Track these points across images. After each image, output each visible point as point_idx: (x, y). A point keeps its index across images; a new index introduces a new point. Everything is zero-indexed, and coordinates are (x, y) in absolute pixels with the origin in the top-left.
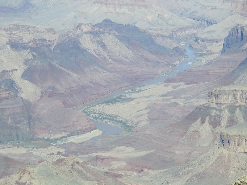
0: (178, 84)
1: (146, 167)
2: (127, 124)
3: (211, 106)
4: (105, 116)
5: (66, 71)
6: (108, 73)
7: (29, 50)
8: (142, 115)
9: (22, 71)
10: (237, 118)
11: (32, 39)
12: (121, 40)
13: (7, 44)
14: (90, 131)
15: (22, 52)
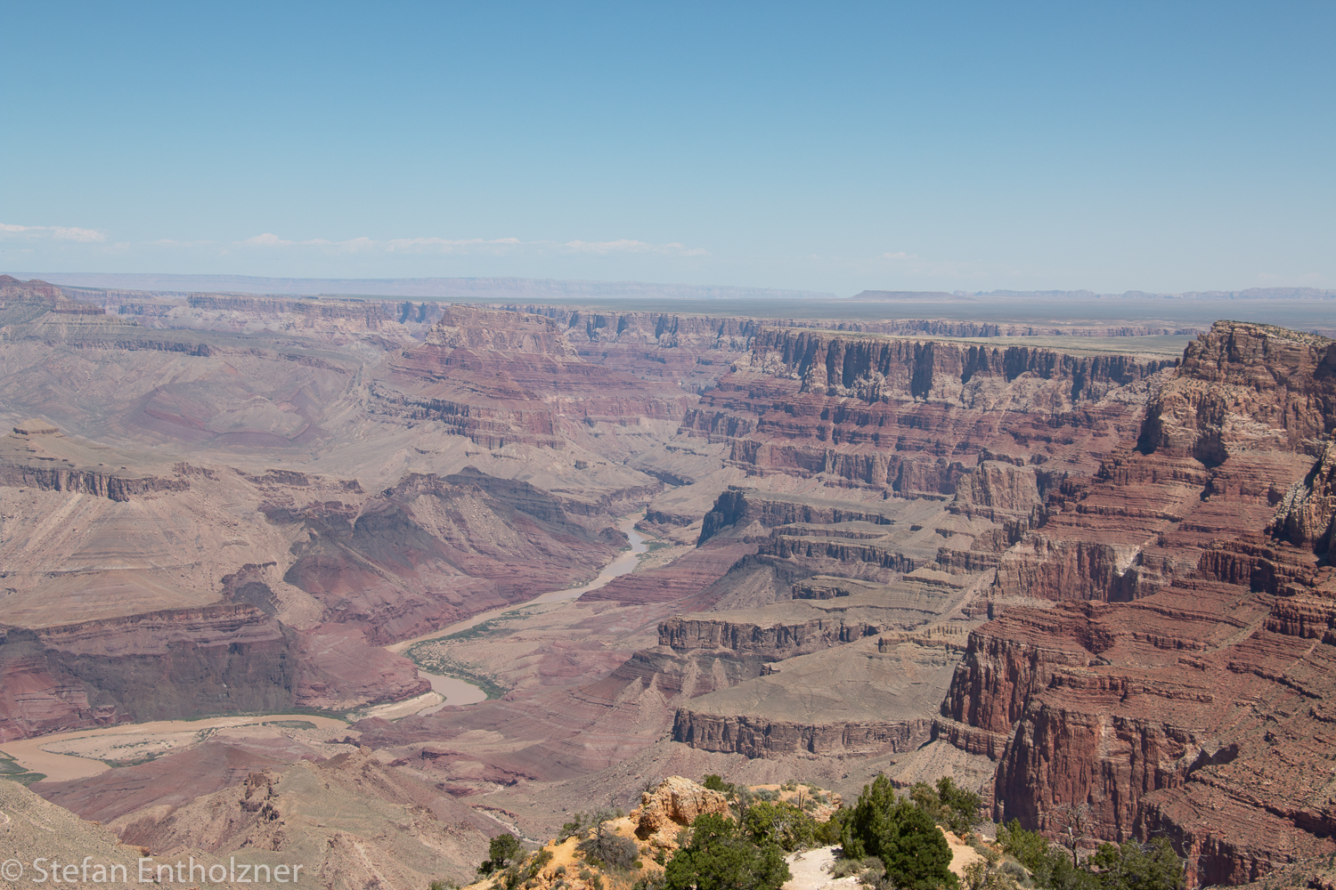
0: (605, 603)
1: (523, 775)
2: (496, 684)
3: (664, 653)
4: (450, 665)
5: (378, 568)
6: (466, 576)
7: (303, 524)
8: (527, 665)
9: (286, 567)
10: (715, 679)
11: (312, 502)
12: (496, 510)
13: (259, 509)
14: (417, 695)
15: (289, 527)
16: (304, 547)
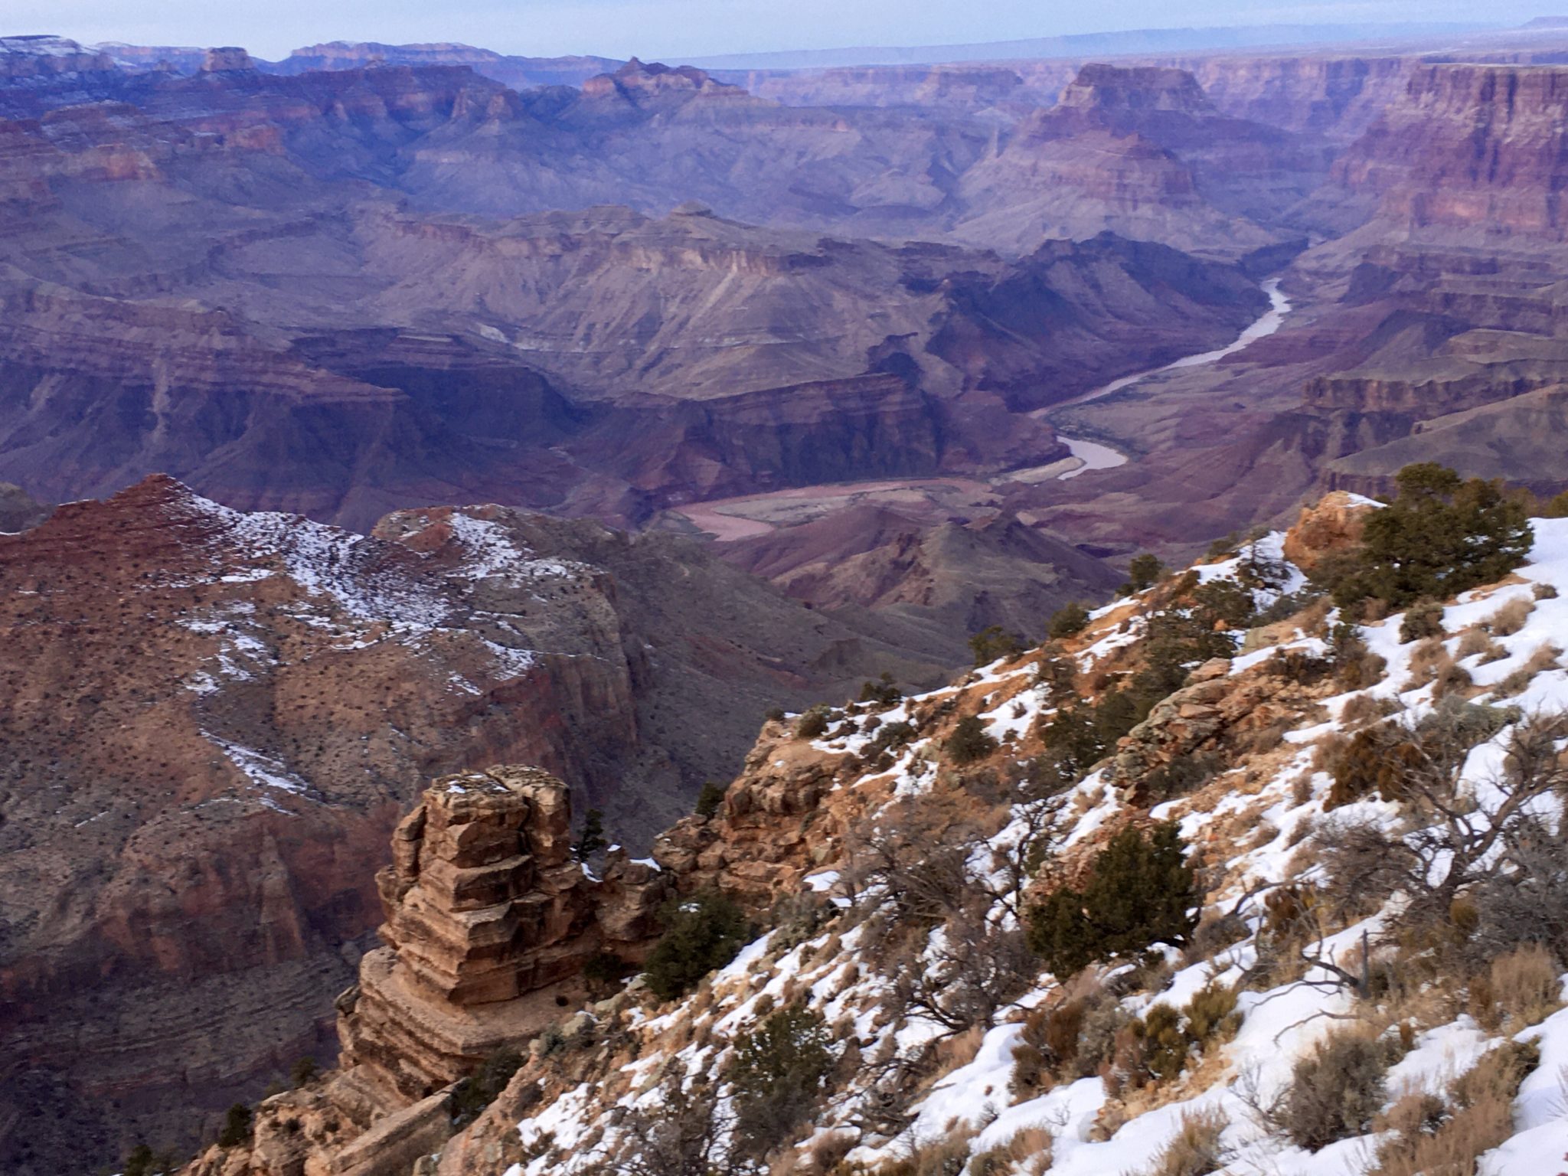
0: (1246, 365)
2: (1137, 446)
3: (1308, 413)
4: (1089, 429)
5: (1018, 337)
6: (1101, 341)
7: (941, 295)
8: (1164, 429)
9: (928, 337)
10: (1362, 438)
11: (950, 272)
12: (1132, 274)
14: (1057, 460)
15: (929, 298)
16: (944, 317)
